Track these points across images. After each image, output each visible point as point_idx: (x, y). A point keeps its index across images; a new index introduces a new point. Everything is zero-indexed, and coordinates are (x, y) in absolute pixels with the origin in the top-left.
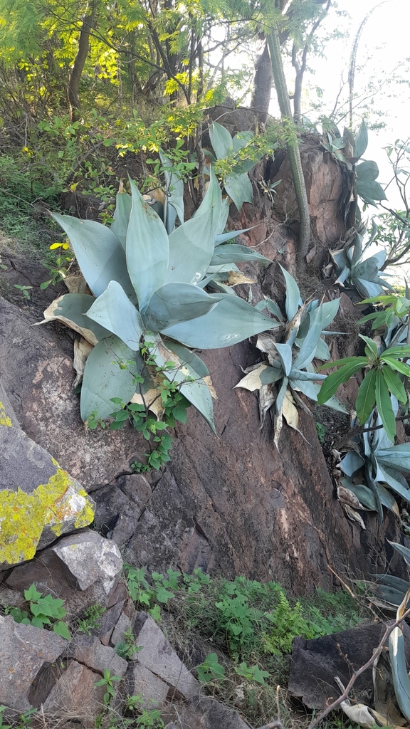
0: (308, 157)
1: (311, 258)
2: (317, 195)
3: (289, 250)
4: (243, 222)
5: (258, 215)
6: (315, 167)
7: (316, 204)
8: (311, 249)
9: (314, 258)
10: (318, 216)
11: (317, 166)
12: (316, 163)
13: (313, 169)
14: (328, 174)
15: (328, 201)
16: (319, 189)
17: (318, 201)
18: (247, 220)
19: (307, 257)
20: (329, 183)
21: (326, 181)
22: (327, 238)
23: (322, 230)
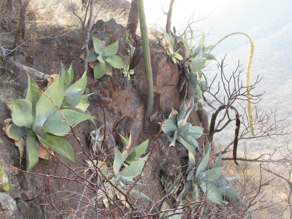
0: (157, 58)
1: (154, 119)
2: (161, 81)
3: (139, 111)
4: (110, 90)
5: (120, 88)
6: (160, 64)
7: (160, 86)
8: (153, 113)
9: (155, 119)
10: (161, 94)
11: (162, 64)
12: (162, 62)
13: (159, 65)
14: (169, 69)
15: (169, 85)
16: (162, 78)
17: (162, 84)
18: (113, 90)
19: (150, 118)
20: (170, 75)
21: (167, 73)
22: (166, 108)
23: (164, 102)
